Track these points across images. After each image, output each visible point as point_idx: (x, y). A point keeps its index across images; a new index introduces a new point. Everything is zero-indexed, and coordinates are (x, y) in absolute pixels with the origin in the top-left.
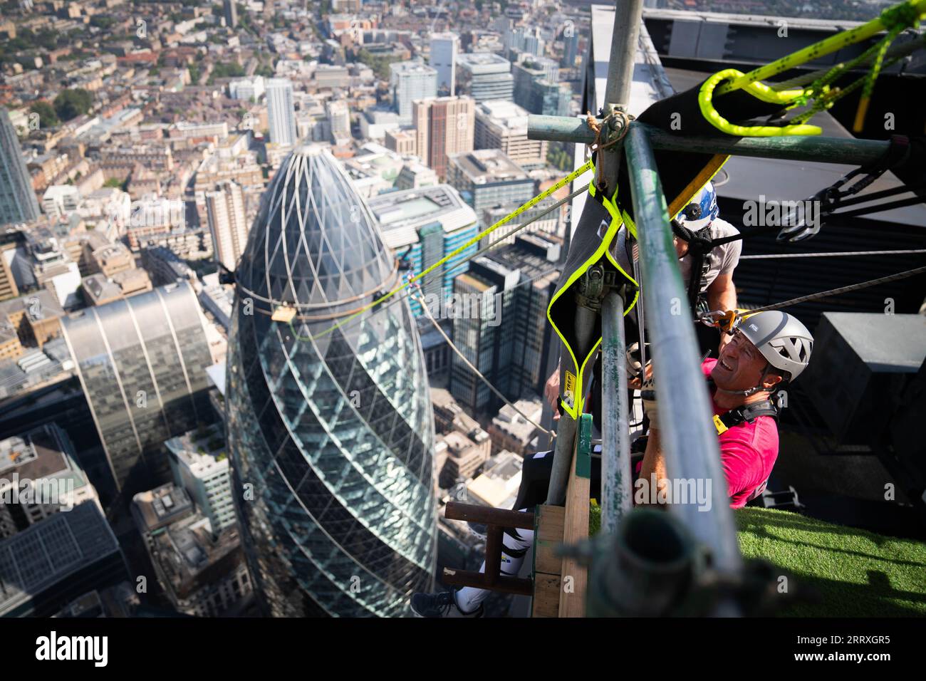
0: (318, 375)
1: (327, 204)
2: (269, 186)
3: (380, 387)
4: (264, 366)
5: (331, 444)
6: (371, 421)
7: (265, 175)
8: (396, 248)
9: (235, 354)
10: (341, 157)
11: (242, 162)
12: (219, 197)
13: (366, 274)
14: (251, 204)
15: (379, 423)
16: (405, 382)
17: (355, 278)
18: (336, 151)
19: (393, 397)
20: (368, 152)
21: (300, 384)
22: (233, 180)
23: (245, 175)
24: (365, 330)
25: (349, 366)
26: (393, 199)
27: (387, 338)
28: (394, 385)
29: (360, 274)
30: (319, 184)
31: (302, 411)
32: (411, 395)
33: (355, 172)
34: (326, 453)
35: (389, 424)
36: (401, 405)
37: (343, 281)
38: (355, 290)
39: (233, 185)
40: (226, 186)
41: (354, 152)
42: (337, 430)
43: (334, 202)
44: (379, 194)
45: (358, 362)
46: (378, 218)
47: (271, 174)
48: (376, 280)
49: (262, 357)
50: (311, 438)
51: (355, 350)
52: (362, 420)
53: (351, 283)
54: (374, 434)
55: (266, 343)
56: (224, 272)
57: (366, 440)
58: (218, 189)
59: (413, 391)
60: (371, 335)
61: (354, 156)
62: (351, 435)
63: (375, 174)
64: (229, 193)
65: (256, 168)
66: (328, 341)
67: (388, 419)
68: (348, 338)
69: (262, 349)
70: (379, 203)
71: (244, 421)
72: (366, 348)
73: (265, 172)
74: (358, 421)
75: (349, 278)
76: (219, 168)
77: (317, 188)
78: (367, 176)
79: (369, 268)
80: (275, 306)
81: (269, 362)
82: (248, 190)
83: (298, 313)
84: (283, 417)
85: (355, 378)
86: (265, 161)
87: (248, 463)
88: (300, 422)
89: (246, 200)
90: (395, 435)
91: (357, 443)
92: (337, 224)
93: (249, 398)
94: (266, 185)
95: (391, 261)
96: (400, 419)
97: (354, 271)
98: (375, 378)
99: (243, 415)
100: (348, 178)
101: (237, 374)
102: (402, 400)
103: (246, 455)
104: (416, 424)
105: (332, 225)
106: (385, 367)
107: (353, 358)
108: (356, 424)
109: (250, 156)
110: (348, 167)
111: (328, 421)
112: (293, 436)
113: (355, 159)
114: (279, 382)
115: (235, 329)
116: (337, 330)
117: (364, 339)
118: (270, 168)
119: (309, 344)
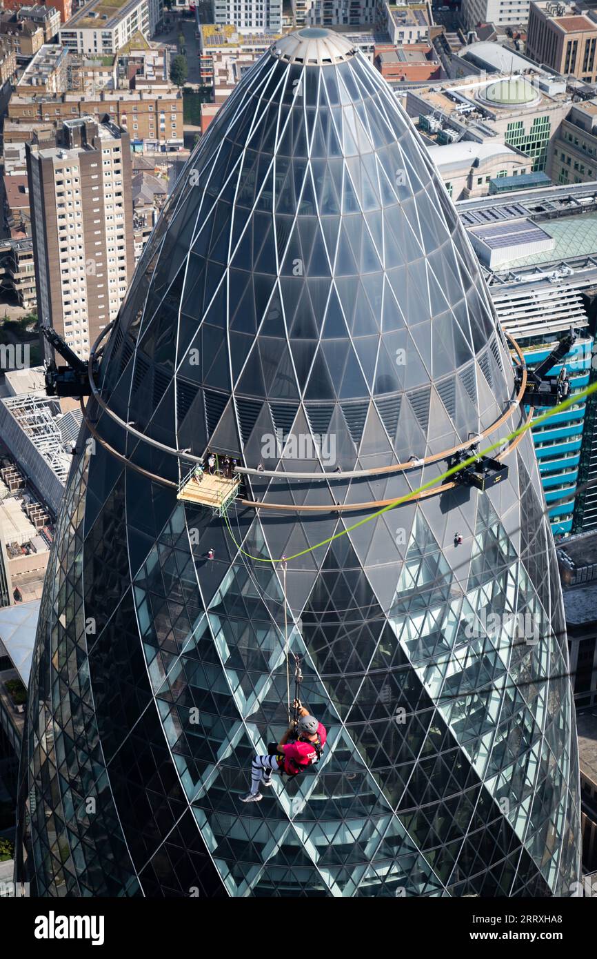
0: (278, 660)
1: (351, 205)
2: (201, 141)
3: (444, 712)
4: (143, 619)
5: (293, 852)
6: (407, 803)
7: (192, 115)
8: (525, 343)
9: (70, 580)
10: (400, 79)
11: (132, 72)
12: (68, 161)
13: (436, 403)
14: (146, 191)
15: (430, 812)
16: (511, 707)
17: (406, 409)
18: (388, 59)
19: (476, 747)
20: (479, 66)
21: (231, 678)
22: (105, 120)
23: (137, 108)
24: (417, 555)
25: (365, 647)
26: (528, 205)
27: (475, 584)
28: (484, 712)
29: (420, 404)
30: (335, 149)
31: (226, 753)
32: (526, 749)
33: (435, 125)
34: (276, 877)
35: (456, 819)
36: (495, 771)
37: (373, 418)
38: (401, 446)
39: (104, 134)
40: (85, 133)
41: (435, 64)
42: (314, 814)
43: (370, 202)
44: (493, 190)
45: (390, 638)
46: (484, 260)
47: (209, 111)
48: (461, 424)
49: (139, 595)
50: (242, 829)
51: (386, 602)
52: (385, 799)
53: (392, 425)
54: (411, 840)
55: (153, 558)
56: (62, 362)
57: (390, 858)
58: (63, 140)
59: (533, 738)
60: (433, 570)
61: (436, 76)
62: (351, 834)
63: (489, 133)
64: (91, 155)
65: (167, 92)
66: (315, 573)
67: (453, 804)
68: (369, 569)
69: (141, 575)
70: (491, 215)
71: (69, 761)
72: (415, 602)
73: (192, 105)
74: (373, 800)
75: (390, 413)
76: (73, 83)
77: (330, 159)
78: (466, 138)
79: (446, 391)
80: (188, 466)
81: (153, 613)
82: (144, 152)
83: (244, 491)
84: (178, 763)
85: (377, 679)
86: (196, 74)
87: (67, 875)
88: (218, 781)
89: (134, 177)
90: (469, 851)
91: (364, 860)
92: (372, 262)
93: (91, 699)
94: (189, 140)
95: (509, 377)
96: (489, 808)
97: (404, 392)
98: (432, 689)
99: (70, 743)
100: (416, 138)
101: (69, 633)
102: (499, 757)
103: (67, 853)
104: (531, 831)
105: (360, 264)
106: (460, 661)
107: (376, 627)
108: (366, 807)
109: (154, 57)
110: (417, 107)
111: (292, 791)
112: (198, 816)
113: (437, 86)
114: (175, 668)
115: (74, 515)
116: (343, 544)
117: (410, 577)
118: (207, 94)
119: (266, 576)
